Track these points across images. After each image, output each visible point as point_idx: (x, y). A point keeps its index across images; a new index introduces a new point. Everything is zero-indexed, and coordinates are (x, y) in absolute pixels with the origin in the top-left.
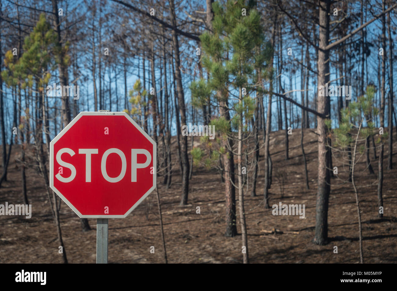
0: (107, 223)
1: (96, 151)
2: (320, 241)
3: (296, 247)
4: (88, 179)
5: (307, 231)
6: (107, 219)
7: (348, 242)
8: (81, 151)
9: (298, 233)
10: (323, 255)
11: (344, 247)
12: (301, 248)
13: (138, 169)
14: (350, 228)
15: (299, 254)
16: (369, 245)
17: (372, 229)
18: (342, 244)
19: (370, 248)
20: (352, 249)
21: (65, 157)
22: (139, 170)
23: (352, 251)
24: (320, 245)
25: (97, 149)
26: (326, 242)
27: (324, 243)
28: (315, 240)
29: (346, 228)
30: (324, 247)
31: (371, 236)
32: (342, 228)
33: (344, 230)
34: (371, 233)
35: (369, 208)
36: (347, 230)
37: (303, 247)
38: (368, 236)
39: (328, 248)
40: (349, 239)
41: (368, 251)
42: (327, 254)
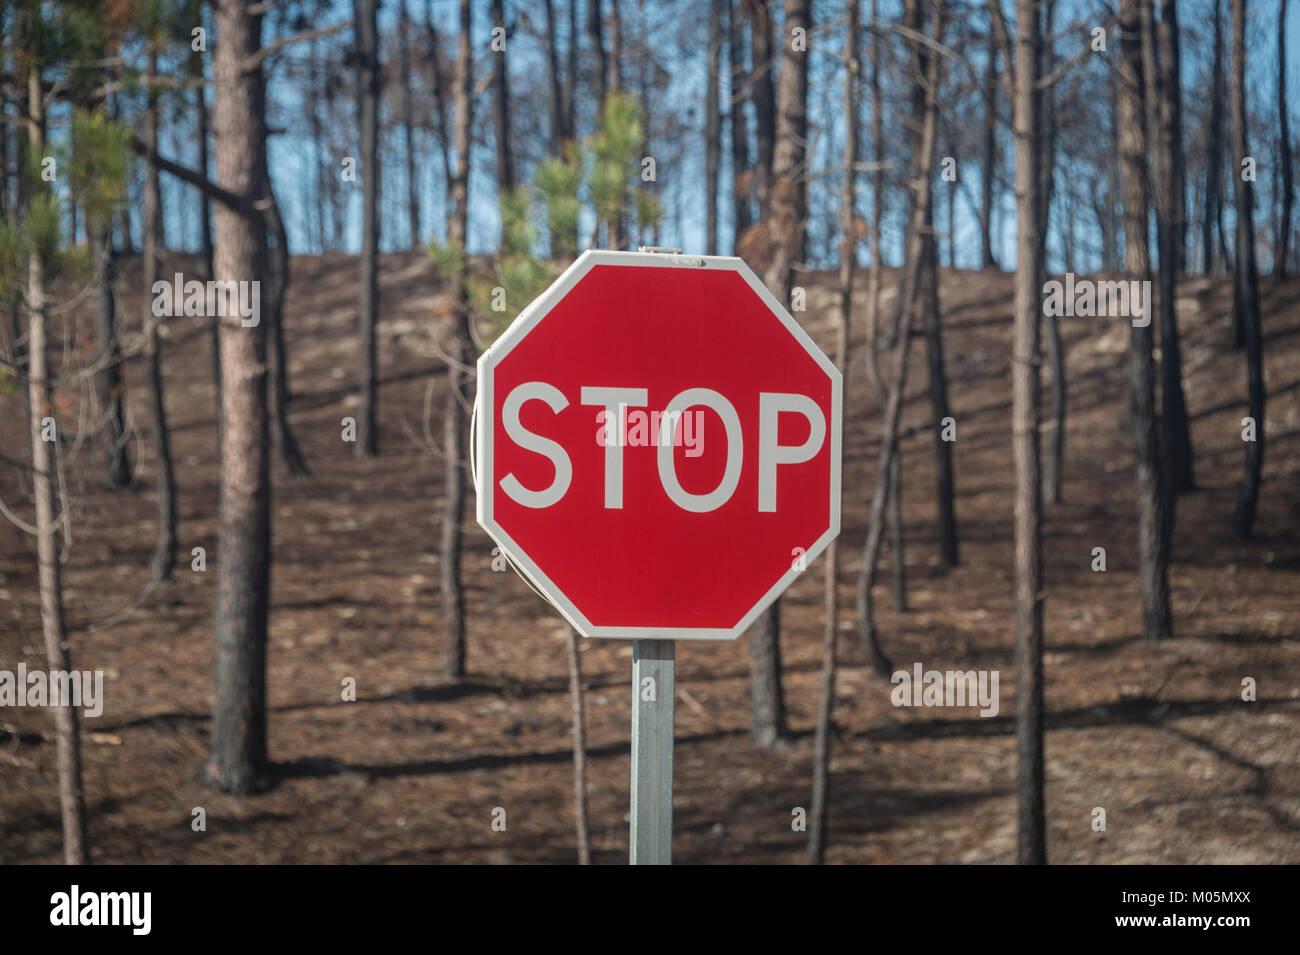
0: (673, 659)
1: (640, 396)
2: (236, 778)
3: (132, 800)
4: (614, 497)
5: (152, 734)
6: (671, 643)
7: (359, 783)
8: (590, 395)
9: (114, 740)
10: (261, 837)
11: (342, 804)
12: (154, 808)
13: (781, 468)
14: (338, 724)
15: (153, 835)
16: (452, 798)
17: (439, 727)
18: (332, 792)
19: (460, 811)
20: (380, 813)
21: (535, 416)
22: (783, 471)
23: (383, 821)
24: (237, 795)
25: (645, 391)
26: (263, 783)
27: (252, 788)
28: (213, 771)
29: (320, 723)
30: (258, 804)
31: (447, 757)
32: (302, 722)
33: (316, 732)
34: (443, 747)
35: (384, 636)
36: (329, 730)
37: (160, 803)
38: (434, 756)
39: (276, 810)
40: (357, 769)
41: (452, 821)
42: (278, 834)
